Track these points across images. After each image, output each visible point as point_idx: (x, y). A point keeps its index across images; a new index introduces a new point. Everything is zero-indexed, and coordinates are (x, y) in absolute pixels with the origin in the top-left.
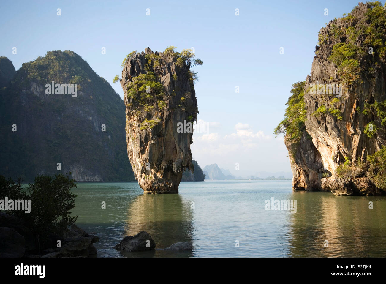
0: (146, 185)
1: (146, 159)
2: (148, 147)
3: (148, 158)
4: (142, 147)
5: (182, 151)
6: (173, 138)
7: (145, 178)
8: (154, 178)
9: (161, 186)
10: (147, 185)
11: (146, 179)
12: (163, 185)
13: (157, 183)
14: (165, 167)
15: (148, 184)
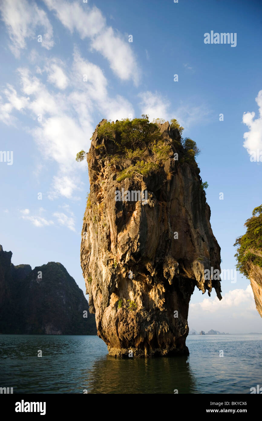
0: (121, 327)
1: (130, 239)
2: (135, 213)
3: (136, 238)
4: (121, 212)
5: (204, 241)
6: (183, 211)
7: (116, 305)
8: (141, 305)
9: (162, 332)
10: (124, 329)
11: (119, 309)
12: (166, 329)
13: (151, 322)
14: (176, 270)
15: (128, 324)
